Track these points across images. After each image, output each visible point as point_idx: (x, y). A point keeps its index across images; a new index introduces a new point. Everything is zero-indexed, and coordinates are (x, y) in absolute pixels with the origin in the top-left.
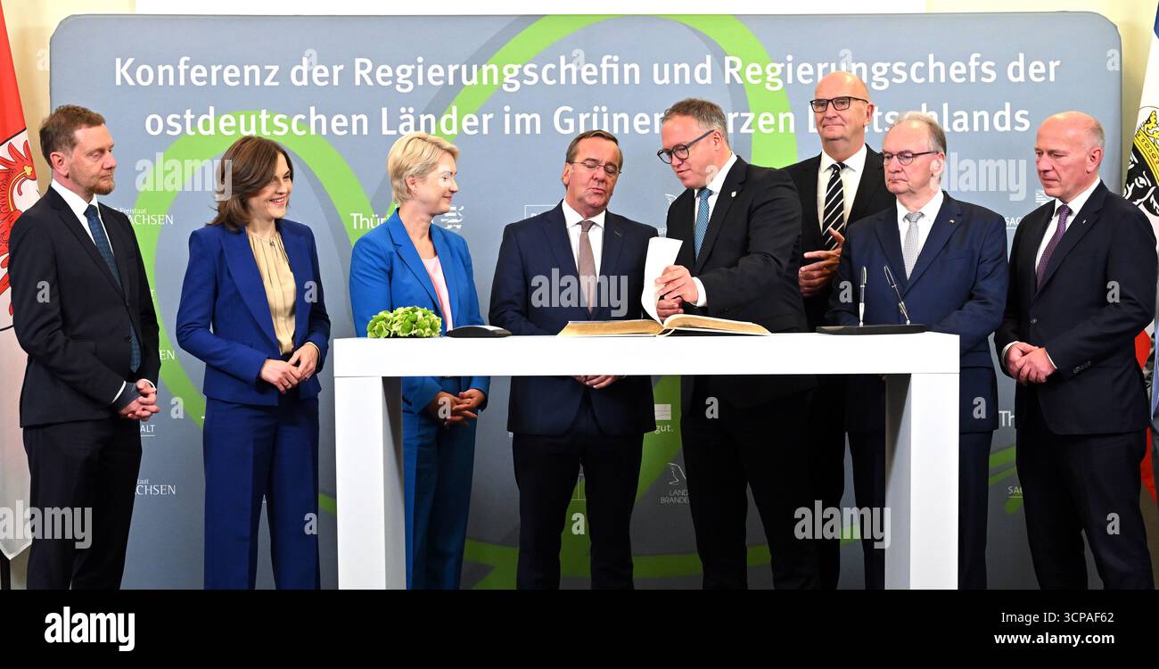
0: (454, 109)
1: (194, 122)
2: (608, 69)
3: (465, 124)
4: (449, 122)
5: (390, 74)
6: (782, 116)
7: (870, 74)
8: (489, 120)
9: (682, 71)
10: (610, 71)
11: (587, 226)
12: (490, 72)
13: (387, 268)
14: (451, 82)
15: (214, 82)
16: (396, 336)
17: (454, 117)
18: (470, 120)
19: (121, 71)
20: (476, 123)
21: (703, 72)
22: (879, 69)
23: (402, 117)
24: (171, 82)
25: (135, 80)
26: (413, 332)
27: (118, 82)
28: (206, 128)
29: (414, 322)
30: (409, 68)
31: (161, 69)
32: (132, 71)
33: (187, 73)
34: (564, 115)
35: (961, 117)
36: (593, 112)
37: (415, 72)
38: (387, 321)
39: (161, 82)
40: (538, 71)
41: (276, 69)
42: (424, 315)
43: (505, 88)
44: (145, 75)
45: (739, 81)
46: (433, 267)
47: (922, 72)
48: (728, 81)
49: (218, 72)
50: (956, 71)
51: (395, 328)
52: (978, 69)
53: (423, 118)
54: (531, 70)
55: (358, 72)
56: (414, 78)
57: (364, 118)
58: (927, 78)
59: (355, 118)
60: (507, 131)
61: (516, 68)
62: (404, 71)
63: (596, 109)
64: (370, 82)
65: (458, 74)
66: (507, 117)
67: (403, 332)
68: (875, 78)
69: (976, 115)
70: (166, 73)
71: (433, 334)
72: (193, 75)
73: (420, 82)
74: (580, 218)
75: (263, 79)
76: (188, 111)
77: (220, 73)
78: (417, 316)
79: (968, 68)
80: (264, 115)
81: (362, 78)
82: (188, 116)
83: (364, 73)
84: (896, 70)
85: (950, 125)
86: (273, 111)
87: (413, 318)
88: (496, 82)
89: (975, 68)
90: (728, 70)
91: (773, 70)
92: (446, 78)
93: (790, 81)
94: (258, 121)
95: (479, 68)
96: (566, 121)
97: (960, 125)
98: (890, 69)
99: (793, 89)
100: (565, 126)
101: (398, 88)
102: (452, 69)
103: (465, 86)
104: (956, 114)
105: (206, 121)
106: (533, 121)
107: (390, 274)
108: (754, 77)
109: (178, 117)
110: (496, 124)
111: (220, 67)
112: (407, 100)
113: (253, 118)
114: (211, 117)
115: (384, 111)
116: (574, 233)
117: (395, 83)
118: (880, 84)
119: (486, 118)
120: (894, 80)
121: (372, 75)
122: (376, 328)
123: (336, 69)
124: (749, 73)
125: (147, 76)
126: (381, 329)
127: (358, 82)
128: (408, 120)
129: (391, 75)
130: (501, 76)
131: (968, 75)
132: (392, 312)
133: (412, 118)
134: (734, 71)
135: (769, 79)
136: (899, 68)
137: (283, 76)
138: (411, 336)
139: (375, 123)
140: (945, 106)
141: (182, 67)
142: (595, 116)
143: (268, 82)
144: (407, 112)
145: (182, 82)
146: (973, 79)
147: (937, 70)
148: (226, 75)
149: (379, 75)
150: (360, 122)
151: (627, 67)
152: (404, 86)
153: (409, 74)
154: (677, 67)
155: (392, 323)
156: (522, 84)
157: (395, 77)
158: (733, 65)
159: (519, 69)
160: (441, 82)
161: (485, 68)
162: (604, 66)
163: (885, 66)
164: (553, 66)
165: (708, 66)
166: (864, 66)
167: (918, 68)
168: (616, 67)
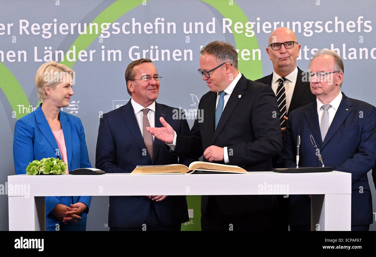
0: (74, 47)
2: (158, 25)
3: (80, 56)
4: (71, 54)
5: (39, 28)
6: (254, 51)
7: (303, 28)
8: (93, 54)
9: (199, 26)
10: (160, 26)
11: (145, 112)
12: (94, 27)
13: (31, 136)
14: (72, 33)
16: (42, 174)
17: (74, 52)
18: (83, 53)
20: (86, 55)
21: (211, 27)
22: (308, 25)
23: (45, 52)
26: (51, 172)
29: (52, 166)
30: (49, 25)
34: (134, 51)
35: (353, 51)
36: (150, 49)
37: (52, 27)
38: (37, 165)
40: (120, 27)
42: (57, 163)
43: (102, 36)
45: (231, 32)
46: (59, 135)
47: (331, 27)
48: (224, 32)
50: (350, 26)
51: (42, 170)
52: (362, 25)
53: (57, 53)
54: (116, 26)
55: (21, 27)
56: (52, 30)
57: (25, 52)
58: (334, 29)
59: (19, 53)
60: (103, 60)
61: (108, 25)
62: (46, 27)
63: (152, 47)
64: (28, 33)
65: (76, 28)
66: (103, 52)
67: (46, 172)
68: (305, 30)
69: (361, 50)
71: (62, 173)
73: (55, 33)
74: (142, 108)
78: (53, 163)
79: (357, 24)
81: (23, 31)
83: (25, 28)
84: (316, 25)
85: (347, 56)
87: (51, 164)
88: (97, 32)
89: (360, 24)
90: (224, 26)
91: (249, 26)
92: (69, 31)
93: (258, 31)
95: (88, 25)
96: (136, 54)
97: (352, 56)
98: (313, 25)
99: (260, 36)
100: (135, 57)
101: (43, 36)
102: (73, 25)
103: (79, 34)
104: (350, 50)
106: (117, 54)
107: (33, 140)
108: (239, 30)
110: (97, 56)
112: (48, 42)
115: (36, 48)
116: (139, 117)
117: (41, 33)
118: (308, 33)
119: (91, 52)
120: (316, 31)
121: (29, 29)
122: (31, 170)
123: (9, 25)
124: (236, 27)
126: (34, 170)
127: (21, 33)
128: (48, 54)
130: (100, 29)
131: (356, 28)
132: (40, 161)
133: (51, 53)
134: (228, 26)
135: (247, 30)
136: (319, 24)
138: (50, 174)
139: (30, 55)
140: (344, 45)
142: (151, 51)
144: (48, 49)
146: (359, 30)
147: (339, 25)
149: (33, 29)
150: (22, 55)
151: (169, 24)
152: (47, 35)
153: (49, 28)
154: (196, 24)
155: (40, 167)
156: (111, 34)
157: (42, 30)
158: (227, 23)
159: (109, 25)
160: (67, 33)
161: (91, 25)
162: (156, 23)
163: (311, 23)
164: (128, 24)
165: (213, 24)
166: (299, 23)
167: (329, 24)
168: (163, 24)
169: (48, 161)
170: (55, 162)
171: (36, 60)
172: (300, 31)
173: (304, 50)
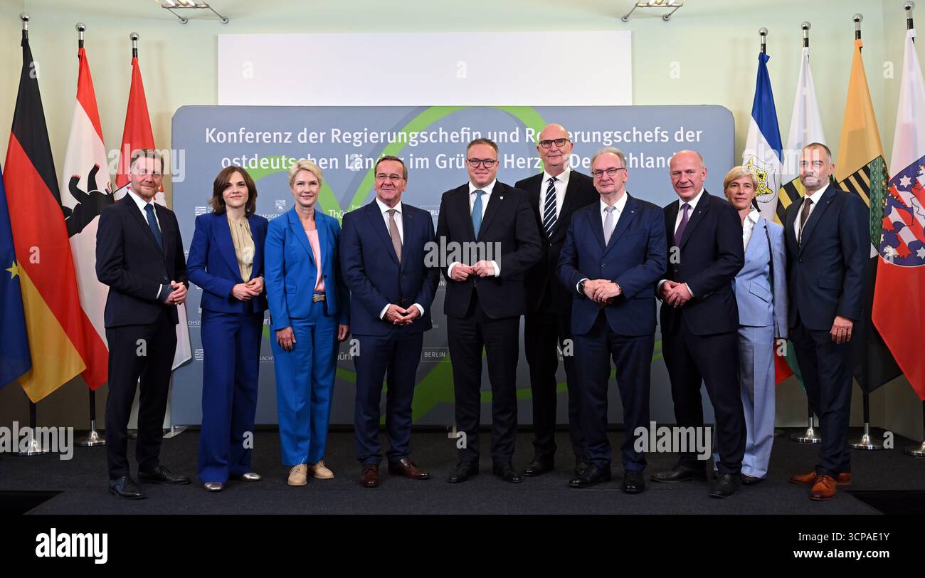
1: (247, 162)
2: (464, 134)
5: (350, 137)
7: (602, 138)
9: (503, 136)
10: (466, 135)
11: (392, 213)
12: (403, 136)
13: (282, 238)
14: (382, 141)
15: (258, 141)
19: (209, 135)
21: (514, 136)
22: (607, 135)
24: (235, 141)
25: (216, 139)
27: (207, 141)
28: (253, 165)
30: (360, 134)
31: (230, 134)
32: (214, 135)
33: (244, 136)
34: (441, 158)
35: (650, 160)
36: (456, 157)
37: (363, 135)
39: (230, 141)
40: (428, 136)
41: (290, 134)
43: (410, 144)
44: (221, 138)
46: (313, 236)
47: (630, 137)
48: (527, 141)
49: (260, 135)
50: (647, 136)
52: (659, 135)
53: (367, 160)
54: (424, 135)
55: (333, 136)
56: (362, 139)
57: (336, 160)
58: (632, 139)
59: (331, 160)
61: (416, 134)
62: (357, 136)
63: (458, 155)
64: (339, 141)
65: (385, 137)
66: (411, 159)
68: (605, 140)
69: (658, 159)
70: (232, 136)
72: (247, 137)
73: (366, 141)
74: (388, 208)
75: (283, 139)
76: (244, 156)
77: (261, 137)
79: (654, 135)
80: (284, 158)
81: (335, 139)
82: (244, 159)
83: (337, 136)
84: (615, 135)
85: (645, 165)
86: (288, 156)
88: (405, 141)
89: (657, 134)
90: (527, 135)
92: (379, 139)
94: (281, 161)
95: (397, 134)
96: (443, 161)
97: (650, 164)
98: (613, 135)
100: (442, 165)
101: (354, 144)
102: (382, 134)
103: (388, 143)
104: (648, 159)
105: (253, 161)
106: (425, 162)
107: (284, 241)
109: (239, 159)
111: (261, 133)
112: (358, 151)
113: (278, 160)
114: (256, 159)
116: (386, 217)
117: (353, 142)
120: (615, 141)
121: (341, 137)
123: (322, 134)
125: (223, 138)
127: (333, 141)
130: (408, 138)
131: (654, 138)
134: (531, 136)
136: (618, 134)
137: (294, 138)
139: (342, 163)
140: (642, 154)
141: (241, 133)
142: (457, 159)
143: (286, 141)
145: (241, 141)
146: (656, 140)
147: (638, 135)
148: (264, 137)
149: (344, 137)
150: (334, 162)
151: (475, 133)
152: (357, 143)
153: (360, 137)
154: (501, 134)
156: (419, 142)
157: (353, 138)
158: (530, 132)
159: (418, 134)
160: (377, 141)
161: (400, 134)
162: (462, 133)
163: (610, 133)
164: (435, 133)
165: (517, 133)
166: (599, 133)
167: (628, 134)
168: (468, 133)
171: (347, 167)
172: (599, 141)
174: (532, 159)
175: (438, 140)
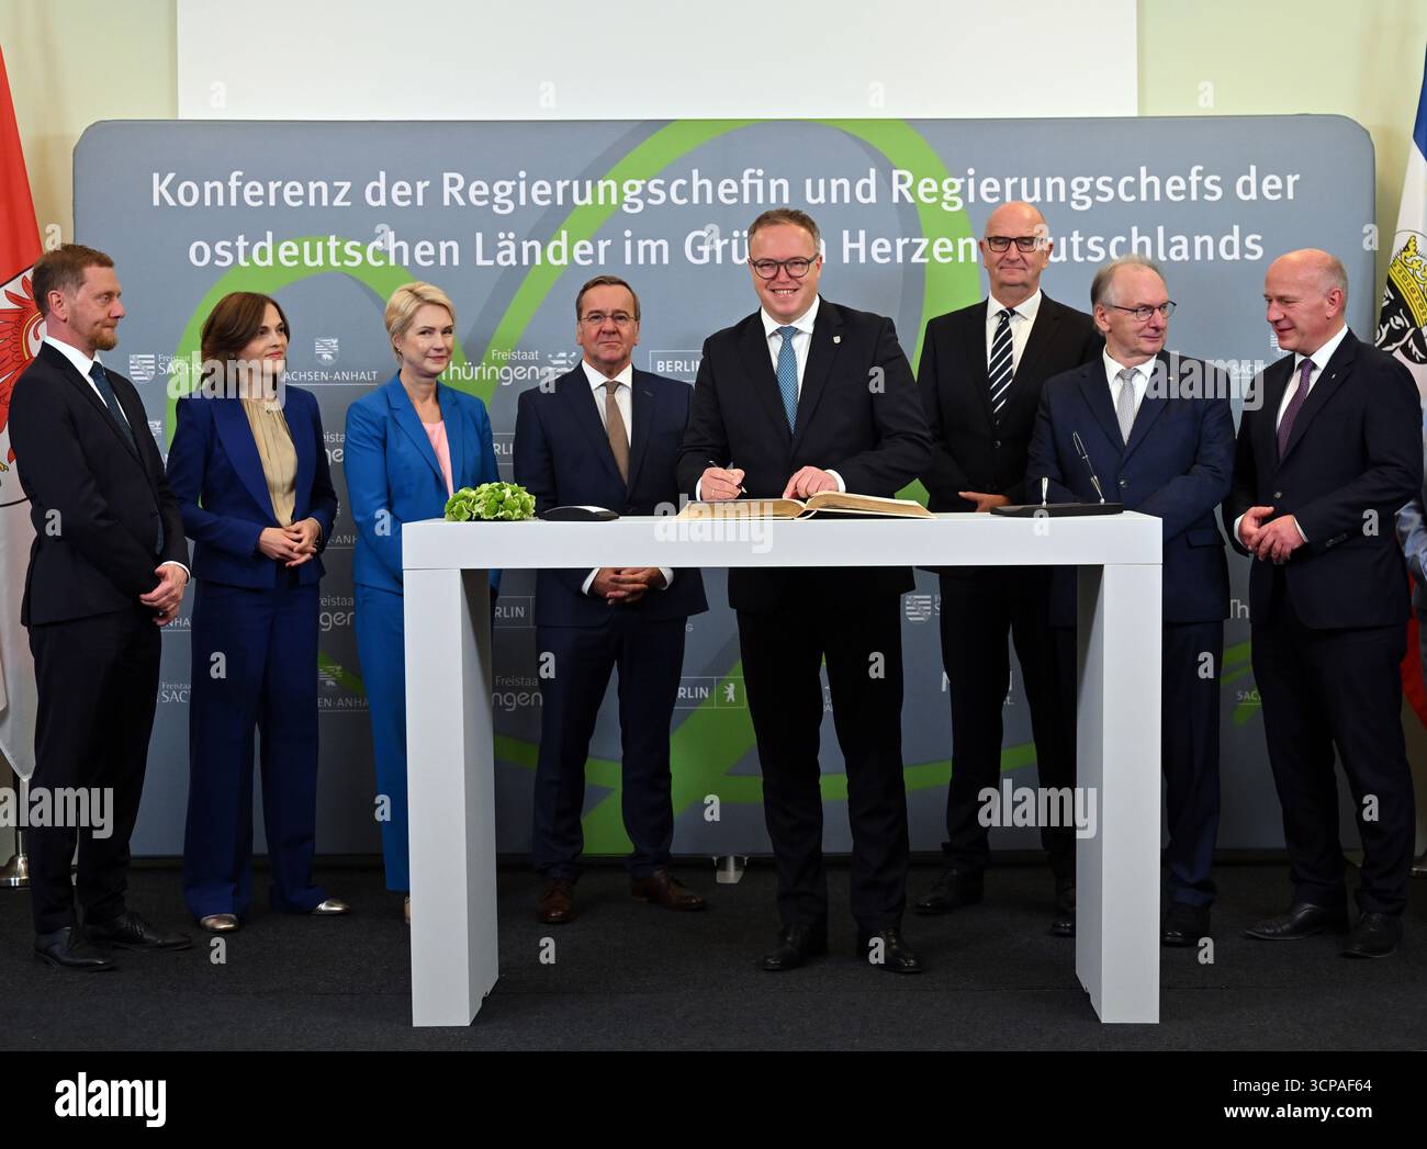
0: (564, 233)
1: (248, 251)
2: (750, 185)
3: (577, 252)
4: (557, 250)
5: (486, 191)
6: (962, 242)
7: (1069, 191)
8: (607, 248)
9: (840, 188)
10: (753, 188)
11: (612, 388)
12: (608, 189)
13: (381, 436)
14: (560, 202)
15: (272, 202)
16: (479, 518)
17: (564, 244)
18: (584, 247)
19: (159, 188)
20: (590, 251)
21: (866, 189)
22: (1080, 185)
23: (500, 245)
24: (221, 202)
25: (175, 198)
26: (499, 514)
27: (156, 202)
28: (263, 257)
29: (501, 502)
30: (509, 185)
31: (208, 186)
32: (172, 189)
33: (240, 191)
34: (697, 241)
35: (1180, 243)
36: (732, 238)
37: (516, 189)
38: (468, 499)
39: (208, 202)
40: (666, 188)
41: (347, 185)
42: (513, 494)
43: (625, 207)
44: (188, 194)
45: (910, 199)
46: (437, 433)
47: (1132, 189)
48: (896, 199)
49: (277, 189)
50: (1173, 186)
51: (479, 509)
52: (1200, 184)
53: (526, 245)
54: (657, 186)
55: (447, 189)
56: (514, 196)
57: (454, 245)
58: (1138, 195)
59: (443, 245)
60: (628, 261)
61: (639, 184)
62: (503, 189)
63: (736, 234)
64: (461, 202)
65: (568, 191)
66: (628, 244)
67: (487, 514)
68: (1075, 196)
69: (1198, 240)
70: (214, 191)
71: (525, 516)
72: (247, 194)
73: (523, 202)
74: (604, 379)
75: (331, 198)
76: (241, 238)
77: (279, 192)
78: (504, 495)
79: (1188, 184)
80: (333, 242)
81: (451, 195)
82: (241, 243)
83: (454, 191)
84: (1099, 185)
85: (1167, 253)
86: (343, 237)
87: (499, 497)
88: (614, 201)
89: (1195, 183)
90: (896, 186)
91: (952, 186)
92: (553, 197)
93: (971, 199)
94: (326, 250)
95: (594, 185)
96: (700, 248)
97: (1179, 253)
98: (1093, 184)
99: (975, 209)
100: (699, 255)
101: (496, 208)
102: (560, 185)
103: (575, 206)
104: (1173, 240)
105: (263, 249)
106: (660, 248)
107: (384, 442)
108: (928, 195)
109: (229, 244)
110: (615, 253)
111: (279, 184)
112: (505, 223)
113: (320, 244)
114: (269, 244)
115: (479, 236)
116: (600, 398)
117: (492, 202)
118: (1081, 203)
119: (602, 245)
120: (1099, 198)
121: (464, 193)
122: (455, 509)
123: (420, 186)
124: (921, 190)
125: (191, 194)
126: (461, 511)
127: (447, 202)
128: (507, 248)
129: (487, 193)
130: (621, 194)
131: (1187, 192)
132: (475, 489)
133: (512, 245)
134: (903, 188)
135: (946, 197)
136: (1105, 183)
137: (356, 195)
138: (497, 519)
139: (468, 252)
140: (1161, 229)
141: (233, 184)
142: (735, 242)
143: (337, 202)
144: (507, 238)
145: (234, 202)
146: (1194, 197)
147: (1150, 186)
148: (287, 194)
149: (472, 193)
150: (449, 250)
151: (773, 183)
152: (503, 206)
153: (509, 191)
154: (834, 183)
155: (474, 504)
156: (646, 204)
157: (492, 195)
158: (902, 180)
159: (642, 185)
160: (548, 202)
161: (602, 185)
162: (746, 181)
163: (1087, 181)
164: (684, 182)
165: (872, 182)
166: (1061, 181)
167: (1127, 183)
168: (760, 183)
169: (493, 490)
170: (508, 492)
171: (480, 261)
172: (1062, 198)
173: (1072, 239)
174: (906, 240)
175: (691, 199)
